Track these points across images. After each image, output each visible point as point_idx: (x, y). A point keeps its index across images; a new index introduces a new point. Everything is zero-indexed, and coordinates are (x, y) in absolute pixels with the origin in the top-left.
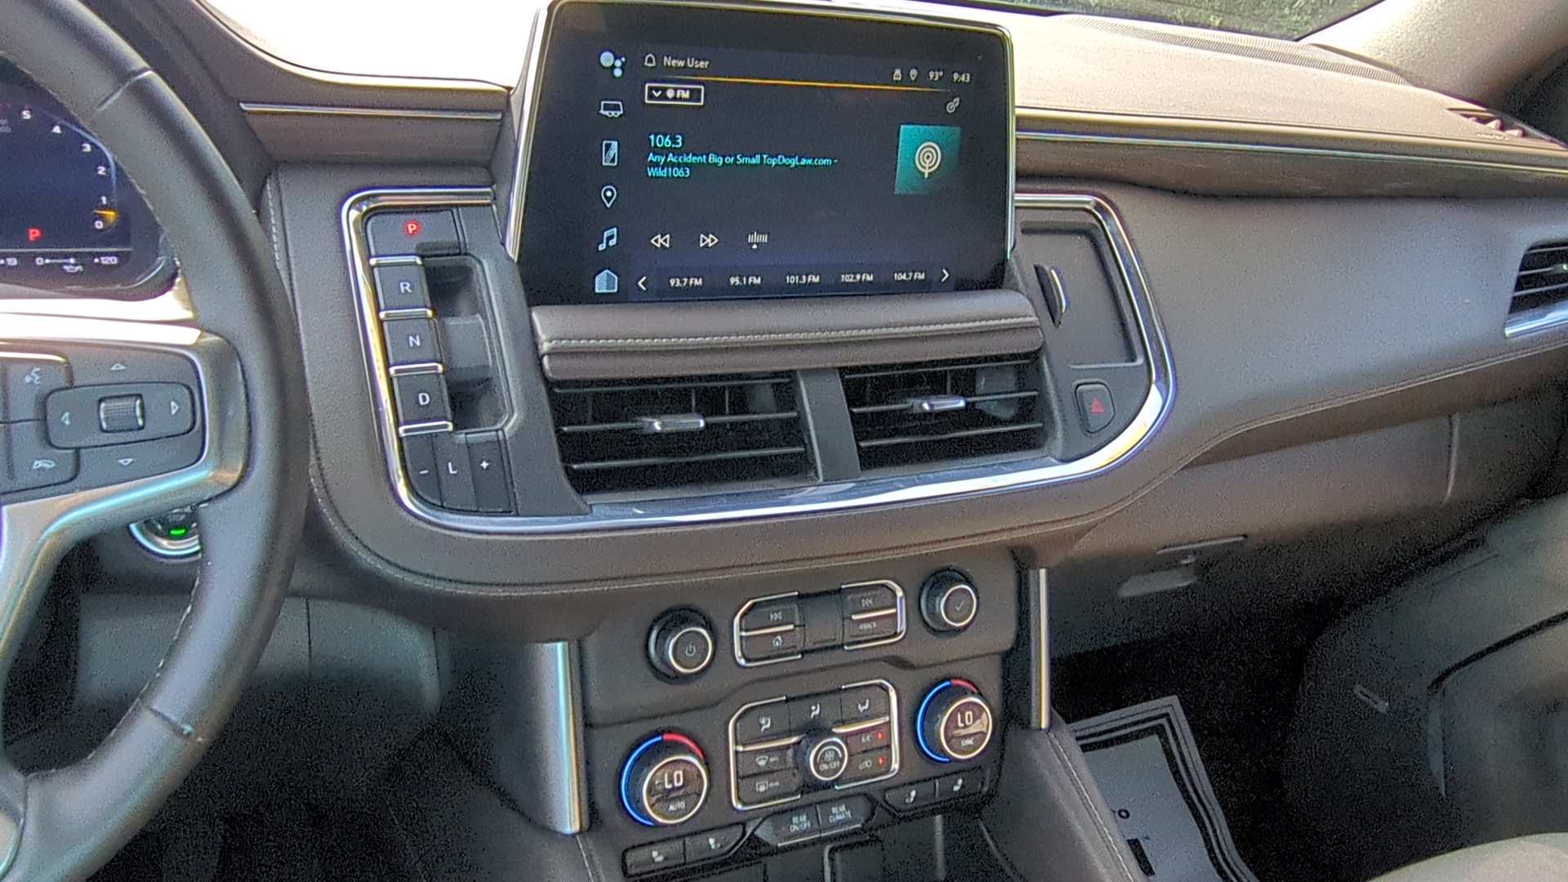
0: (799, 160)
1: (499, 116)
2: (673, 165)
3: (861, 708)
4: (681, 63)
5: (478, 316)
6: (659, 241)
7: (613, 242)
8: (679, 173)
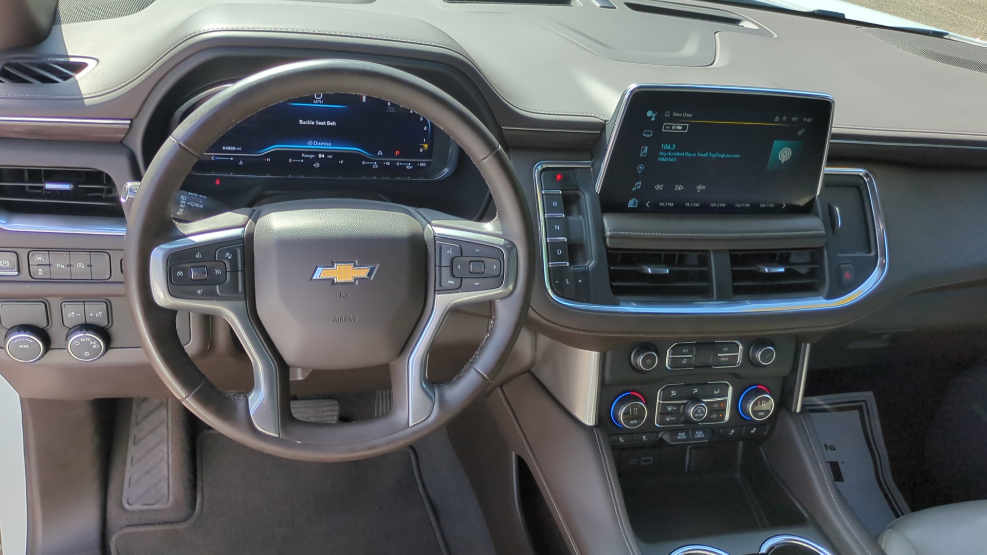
0: (725, 155)
1: (599, 132)
2: (669, 156)
3: (715, 392)
4: (680, 115)
5: (581, 216)
6: (659, 187)
7: (639, 187)
8: (672, 160)
